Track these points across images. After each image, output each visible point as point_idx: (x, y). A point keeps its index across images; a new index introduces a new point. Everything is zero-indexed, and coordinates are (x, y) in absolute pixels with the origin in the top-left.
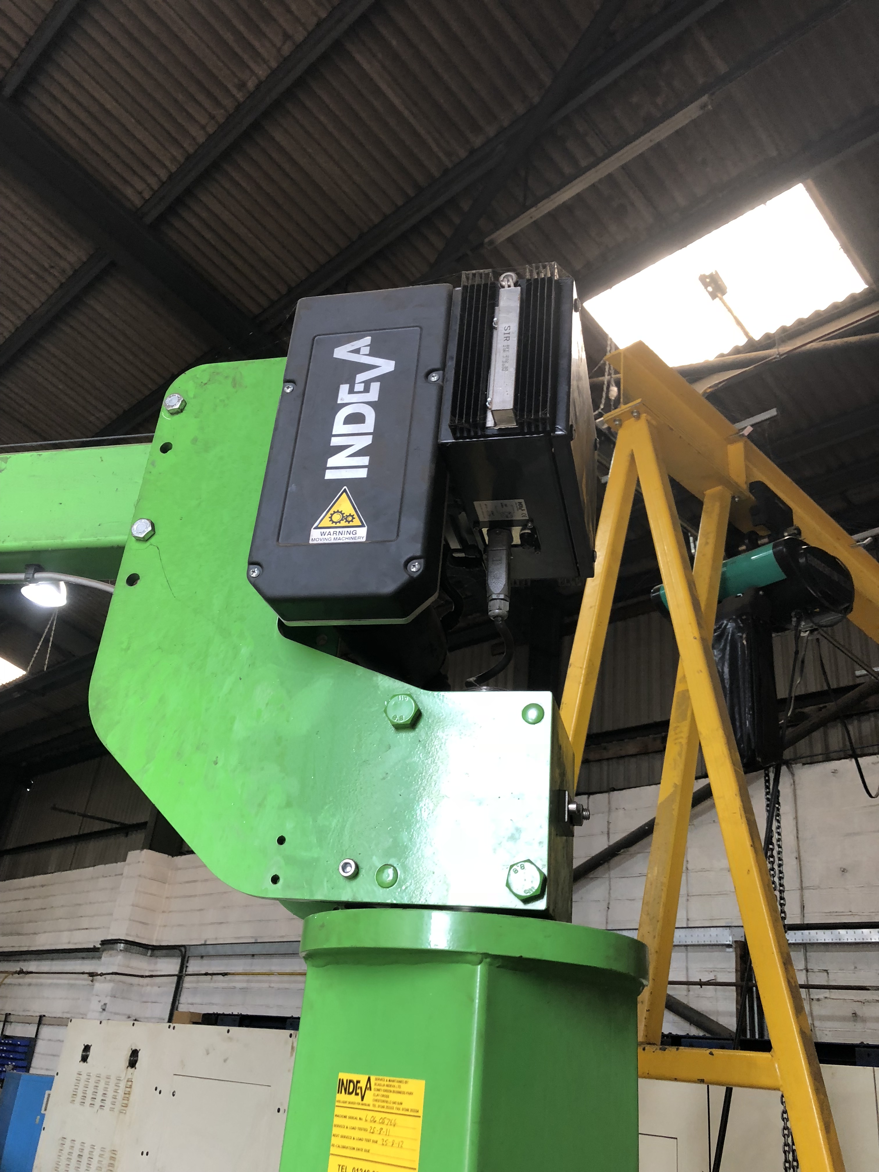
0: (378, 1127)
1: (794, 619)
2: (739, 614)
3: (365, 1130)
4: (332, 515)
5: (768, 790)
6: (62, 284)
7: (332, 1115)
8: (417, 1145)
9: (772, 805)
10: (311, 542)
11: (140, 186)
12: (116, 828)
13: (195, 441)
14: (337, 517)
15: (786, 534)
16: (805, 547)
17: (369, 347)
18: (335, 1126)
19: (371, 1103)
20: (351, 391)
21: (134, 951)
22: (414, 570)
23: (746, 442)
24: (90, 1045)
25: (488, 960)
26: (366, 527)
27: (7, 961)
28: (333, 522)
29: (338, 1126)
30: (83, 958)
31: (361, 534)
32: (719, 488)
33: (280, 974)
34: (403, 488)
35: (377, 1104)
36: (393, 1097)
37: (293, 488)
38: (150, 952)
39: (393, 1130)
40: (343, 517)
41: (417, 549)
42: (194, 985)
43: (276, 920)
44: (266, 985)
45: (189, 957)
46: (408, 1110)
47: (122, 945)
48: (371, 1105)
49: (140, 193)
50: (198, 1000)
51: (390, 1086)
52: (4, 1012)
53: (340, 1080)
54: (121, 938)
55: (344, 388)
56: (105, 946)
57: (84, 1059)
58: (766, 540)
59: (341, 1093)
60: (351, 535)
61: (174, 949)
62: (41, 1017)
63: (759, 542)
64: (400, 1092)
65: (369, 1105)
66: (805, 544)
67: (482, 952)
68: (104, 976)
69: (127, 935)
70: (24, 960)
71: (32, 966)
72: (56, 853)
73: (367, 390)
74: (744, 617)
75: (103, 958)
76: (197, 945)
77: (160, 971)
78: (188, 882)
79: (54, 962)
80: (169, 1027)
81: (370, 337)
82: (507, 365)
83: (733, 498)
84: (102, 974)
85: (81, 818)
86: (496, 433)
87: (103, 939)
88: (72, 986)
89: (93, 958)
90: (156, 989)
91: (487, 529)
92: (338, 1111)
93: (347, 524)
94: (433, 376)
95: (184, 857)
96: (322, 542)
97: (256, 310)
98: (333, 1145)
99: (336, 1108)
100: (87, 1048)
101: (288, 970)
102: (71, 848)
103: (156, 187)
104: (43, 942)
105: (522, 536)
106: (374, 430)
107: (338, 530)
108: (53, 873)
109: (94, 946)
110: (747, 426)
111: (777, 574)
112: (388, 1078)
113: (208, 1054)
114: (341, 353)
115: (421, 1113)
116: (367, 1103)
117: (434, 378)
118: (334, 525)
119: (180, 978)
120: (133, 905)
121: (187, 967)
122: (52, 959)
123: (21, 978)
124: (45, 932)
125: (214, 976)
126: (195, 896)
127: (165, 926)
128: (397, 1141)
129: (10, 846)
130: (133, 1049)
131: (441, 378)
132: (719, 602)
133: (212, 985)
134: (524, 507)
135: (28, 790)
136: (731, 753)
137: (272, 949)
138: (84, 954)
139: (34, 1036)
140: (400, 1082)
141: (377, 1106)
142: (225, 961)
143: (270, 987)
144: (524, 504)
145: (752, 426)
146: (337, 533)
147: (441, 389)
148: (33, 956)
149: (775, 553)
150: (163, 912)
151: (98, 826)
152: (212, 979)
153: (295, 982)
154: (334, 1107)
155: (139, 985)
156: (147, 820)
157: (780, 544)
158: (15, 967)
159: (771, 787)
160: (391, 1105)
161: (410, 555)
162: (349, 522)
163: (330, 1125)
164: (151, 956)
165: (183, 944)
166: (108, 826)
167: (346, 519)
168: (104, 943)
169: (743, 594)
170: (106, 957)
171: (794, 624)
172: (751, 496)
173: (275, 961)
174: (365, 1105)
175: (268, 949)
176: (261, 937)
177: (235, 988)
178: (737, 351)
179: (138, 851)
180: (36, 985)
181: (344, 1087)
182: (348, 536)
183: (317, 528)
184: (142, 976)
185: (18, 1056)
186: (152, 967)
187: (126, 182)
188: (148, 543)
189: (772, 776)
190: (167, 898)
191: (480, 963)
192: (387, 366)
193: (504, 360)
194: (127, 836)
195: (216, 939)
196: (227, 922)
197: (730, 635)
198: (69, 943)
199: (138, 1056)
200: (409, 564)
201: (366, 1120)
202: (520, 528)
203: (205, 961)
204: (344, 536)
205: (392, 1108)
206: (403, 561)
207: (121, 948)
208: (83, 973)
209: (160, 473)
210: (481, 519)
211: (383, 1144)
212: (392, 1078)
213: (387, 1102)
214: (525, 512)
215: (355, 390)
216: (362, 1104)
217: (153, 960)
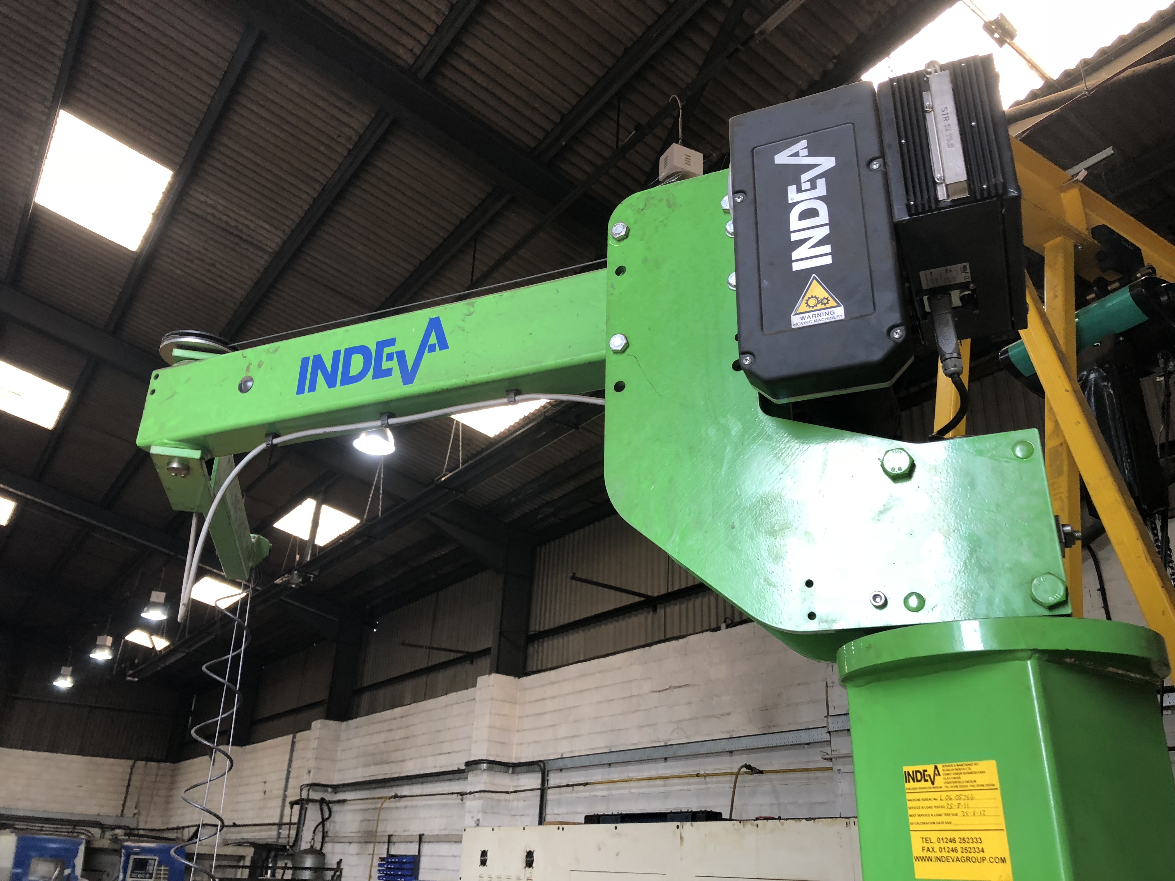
0: (955, 803)
1: (1161, 361)
2: (1101, 363)
3: (943, 807)
4: (807, 301)
5: (1156, 538)
6: (350, 151)
7: (905, 800)
8: (1000, 811)
9: (1164, 552)
10: (793, 327)
11: (410, 43)
12: (461, 657)
13: (645, 260)
14: (812, 302)
15: (1139, 275)
16: (1165, 284)
17: (807, 149)
18: (910, 808)
19: (943, 785)
20: (799, 190)
21: (496, 769)
22: (896, 336)
23: (1081, 187)
24: (486, 850)
25: (1037, 655)
26: (842, 307)
27: (382, 787)
28: (810, 307)
29: (912, 808)
30: (450, 780)
31: (839, 313)
32: (1059, 239)
33: (639, 780)
34: (870, 266)
35: (949, 785)
36: (964, 778)
37: (765, 283)
38: (511, 770)
39: (971, 803)
40: (818, 301)
41: (896, 317)
42: (558, 797)
43: (627, 729)
44: (627, 791)
45: (548, 771)
46: (983, 786)
47: (485, 765)
48: (944, 787)
49: (411, 50)
50: (562, 810)
51: (960, 769)
52: (387, 834)
53: (905, 772)
54: (483, 758)
55: (792, 190)
56: (470, 767)
57: (483, 863)
58: (1117, 285)
59: (909, 782)
60: (830, 316)
61: (533, 765)
62: (421, 836)
63: (1109, 288)
64: (971, 773)
65: (941, 787)
66: (1165, 282)
67: (1031, 648)
68: (473, 794)
69: (488, 755)
70: (397, 786)
71: (405, 790)
72: (409, 685)
73: (814, 187)
74: (1107, 366)
75: (469, 778)
76: (555, 759)
77: (523, 786)
78: (537, 701)
79: (425, 785)
80: (559, 828)
81: (806, 140)
82: (951, 142)
83: (1076, 246)
84: (470, 793)
85: (428, 650)
86: (949, 204)
87: (467, 760)
88: (444, 806)
89: (459, 779)
90: (521, 804)
91: (927, 296)
92: (909, 796)
93: (823, 306)
94: (875, 164)
95: (530, 677)
96: (804, 325)
97: (533, 144)
98: (912, 824)
99: (907, 794)
100: (484, 854)
101: (645, 775)
102: (422, 680)
103: (425, 43)
104: (411, 768)
105: (962, 298)
106: (829, 221)
107: (816, 313)
108: (409, 705)
109: (459, 768)
110: (1081, 171)
111: (1139, 317)
112: (956, 764)
113: (600, 849)
114: (782, 158)
115: (997, 786)
116: (938, 786)
117: (875, 166)
118: (811, 309)
119: (543, 791)
120: (490, 727)
121: (548, 780)
122: (422, 783)
123: (396, 802)
124: (411, 759)
125: (575, 787)
126: (545, 713)
127: (521, 744)
128: (978, 811)
129: (366, 684)
130: (528, 850)
131: (882, 164)
132: (1077, 354)
133: (574, 795)
134: (968, 270)
135: (375, 630)
136: (1124, 498)
137: (628, 757)
138: (451, 776)
139: (417, 854)
140: (969, 765)
141: (949, 787)
142: (583, 772)
143: (630, 793)
144: (968, 267)
145: (1086, 169)
146: (816, 316)
147: (885, 176)
148: (405, 782)
149: (1133, 297)
150: (518, 731)
151: (444, 657)
152: (573, 790)
153: (654, 786)
154: (905, 793)
155: (506, 800)
156: (489, 646)
157: (1137, 286)
158: (391, 792)
159: (1160, 534)
160: (965, 784)
161: (892, 324)
162: (825, 304)
163: (905, 808)
164: (513, 773)
165: (542, 759)
166: (453, 656)
167: (821, 302)
168: (468, 764)
169: (1101, 343)
170: (472, 777)
171: (1162, 366)
172: (1096, 242)
173: (632, 768)
174: (937, 788)
175: (621, 757)
176: (614, 746)
177: (596, 796)
178: (1034, 95)
179: (487, 676)
180: (412, 807)
181: (909, 777)
182: (827, 316)
183: (796, 314)
184: (507, 793)
185: (406, 873)
186: (515, 783)
187: (397, 42)
188: (626, 353)
189: (1159, 523)
190: (519, 717)
191: (1029, 658)
192: (828, 163)
193: (948, 138)
194: (472, 663)
195: (572, 752)
196: (580, 735)
197: (1093, 386)
198: (435, 767)
199: (533, 857)
200: (891, 333)
201: (941, 800)
202: (958, 291)
203: (564, 774)
204: (824, 318)
205: (967, 786)
206: (885, 330)
207: (485, 768)
208: (452, 793)
209: (621, 294)
210: (925, 287)
211: (964, 816)
212: (959, 763)
213: (959, 782)
214: (969, 274)
215: (803, 189)
216: (934, 788)
217: (515, 777)
